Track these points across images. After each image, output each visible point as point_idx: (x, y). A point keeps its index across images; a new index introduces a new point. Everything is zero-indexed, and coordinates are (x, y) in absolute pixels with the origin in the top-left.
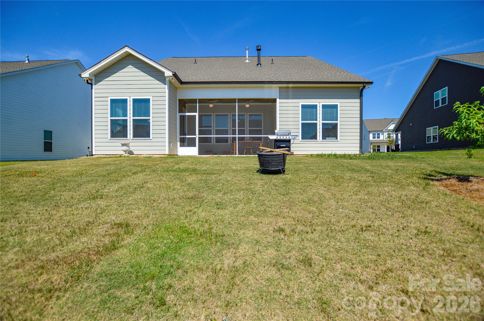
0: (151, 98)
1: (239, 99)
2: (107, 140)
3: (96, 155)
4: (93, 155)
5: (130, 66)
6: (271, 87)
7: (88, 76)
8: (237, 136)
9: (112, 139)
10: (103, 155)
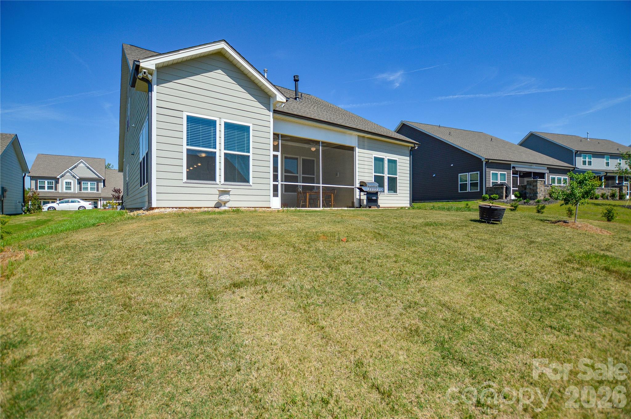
0: (251, 125)
1: (323, 143)
2: (180, 183)
3: (158, 208)
4: (153, 209)
5: (219, 71)
6: (351, 134)
7: (153, 68)
8: (321, 185)
9: (189, 181)
10: (173, 208)
